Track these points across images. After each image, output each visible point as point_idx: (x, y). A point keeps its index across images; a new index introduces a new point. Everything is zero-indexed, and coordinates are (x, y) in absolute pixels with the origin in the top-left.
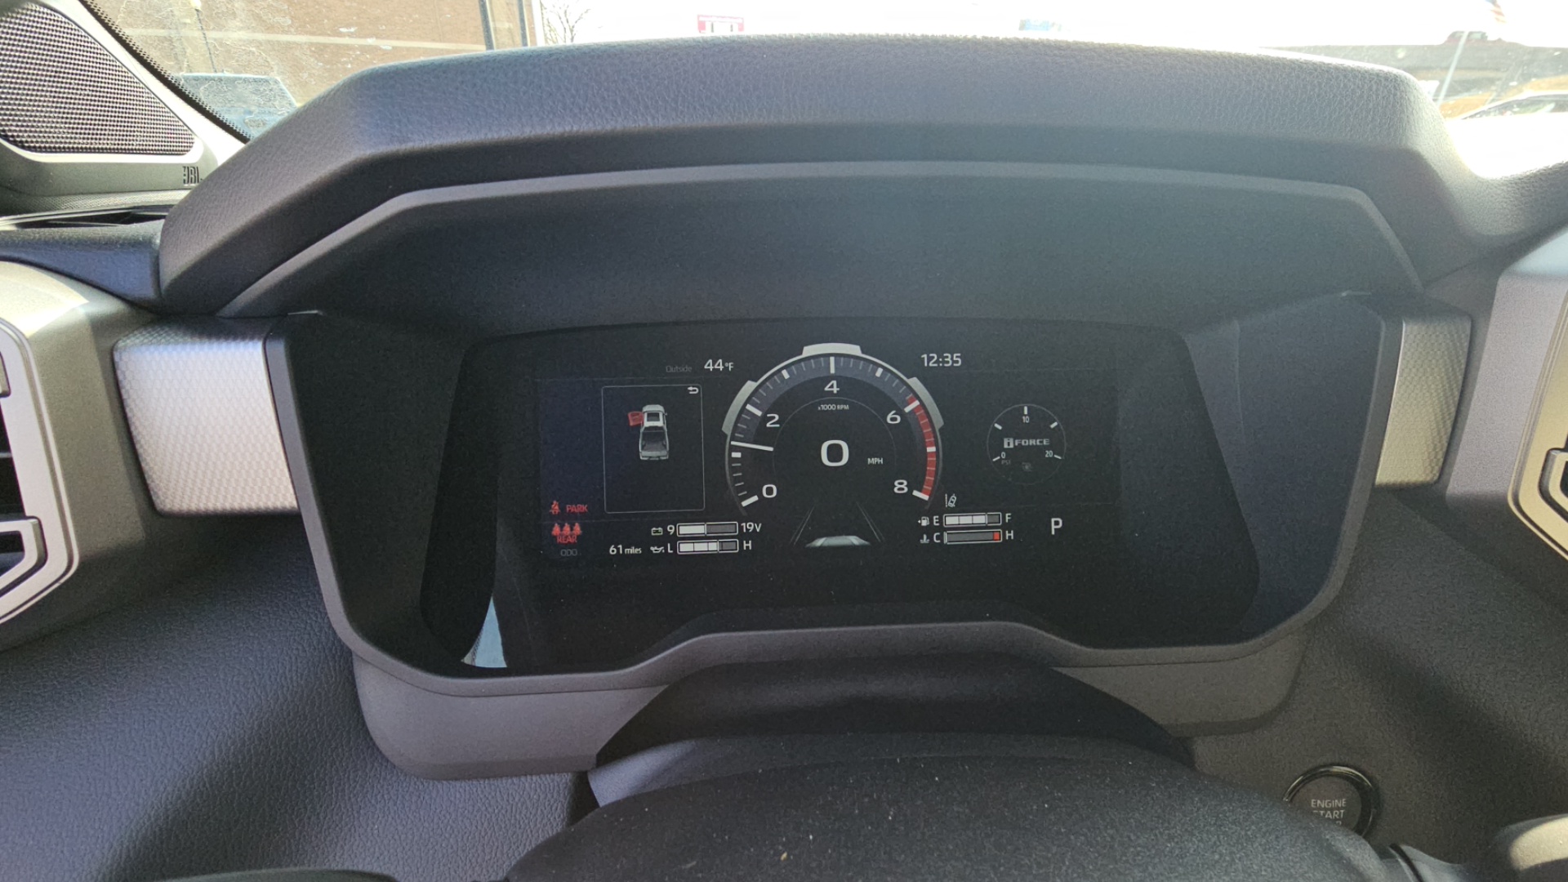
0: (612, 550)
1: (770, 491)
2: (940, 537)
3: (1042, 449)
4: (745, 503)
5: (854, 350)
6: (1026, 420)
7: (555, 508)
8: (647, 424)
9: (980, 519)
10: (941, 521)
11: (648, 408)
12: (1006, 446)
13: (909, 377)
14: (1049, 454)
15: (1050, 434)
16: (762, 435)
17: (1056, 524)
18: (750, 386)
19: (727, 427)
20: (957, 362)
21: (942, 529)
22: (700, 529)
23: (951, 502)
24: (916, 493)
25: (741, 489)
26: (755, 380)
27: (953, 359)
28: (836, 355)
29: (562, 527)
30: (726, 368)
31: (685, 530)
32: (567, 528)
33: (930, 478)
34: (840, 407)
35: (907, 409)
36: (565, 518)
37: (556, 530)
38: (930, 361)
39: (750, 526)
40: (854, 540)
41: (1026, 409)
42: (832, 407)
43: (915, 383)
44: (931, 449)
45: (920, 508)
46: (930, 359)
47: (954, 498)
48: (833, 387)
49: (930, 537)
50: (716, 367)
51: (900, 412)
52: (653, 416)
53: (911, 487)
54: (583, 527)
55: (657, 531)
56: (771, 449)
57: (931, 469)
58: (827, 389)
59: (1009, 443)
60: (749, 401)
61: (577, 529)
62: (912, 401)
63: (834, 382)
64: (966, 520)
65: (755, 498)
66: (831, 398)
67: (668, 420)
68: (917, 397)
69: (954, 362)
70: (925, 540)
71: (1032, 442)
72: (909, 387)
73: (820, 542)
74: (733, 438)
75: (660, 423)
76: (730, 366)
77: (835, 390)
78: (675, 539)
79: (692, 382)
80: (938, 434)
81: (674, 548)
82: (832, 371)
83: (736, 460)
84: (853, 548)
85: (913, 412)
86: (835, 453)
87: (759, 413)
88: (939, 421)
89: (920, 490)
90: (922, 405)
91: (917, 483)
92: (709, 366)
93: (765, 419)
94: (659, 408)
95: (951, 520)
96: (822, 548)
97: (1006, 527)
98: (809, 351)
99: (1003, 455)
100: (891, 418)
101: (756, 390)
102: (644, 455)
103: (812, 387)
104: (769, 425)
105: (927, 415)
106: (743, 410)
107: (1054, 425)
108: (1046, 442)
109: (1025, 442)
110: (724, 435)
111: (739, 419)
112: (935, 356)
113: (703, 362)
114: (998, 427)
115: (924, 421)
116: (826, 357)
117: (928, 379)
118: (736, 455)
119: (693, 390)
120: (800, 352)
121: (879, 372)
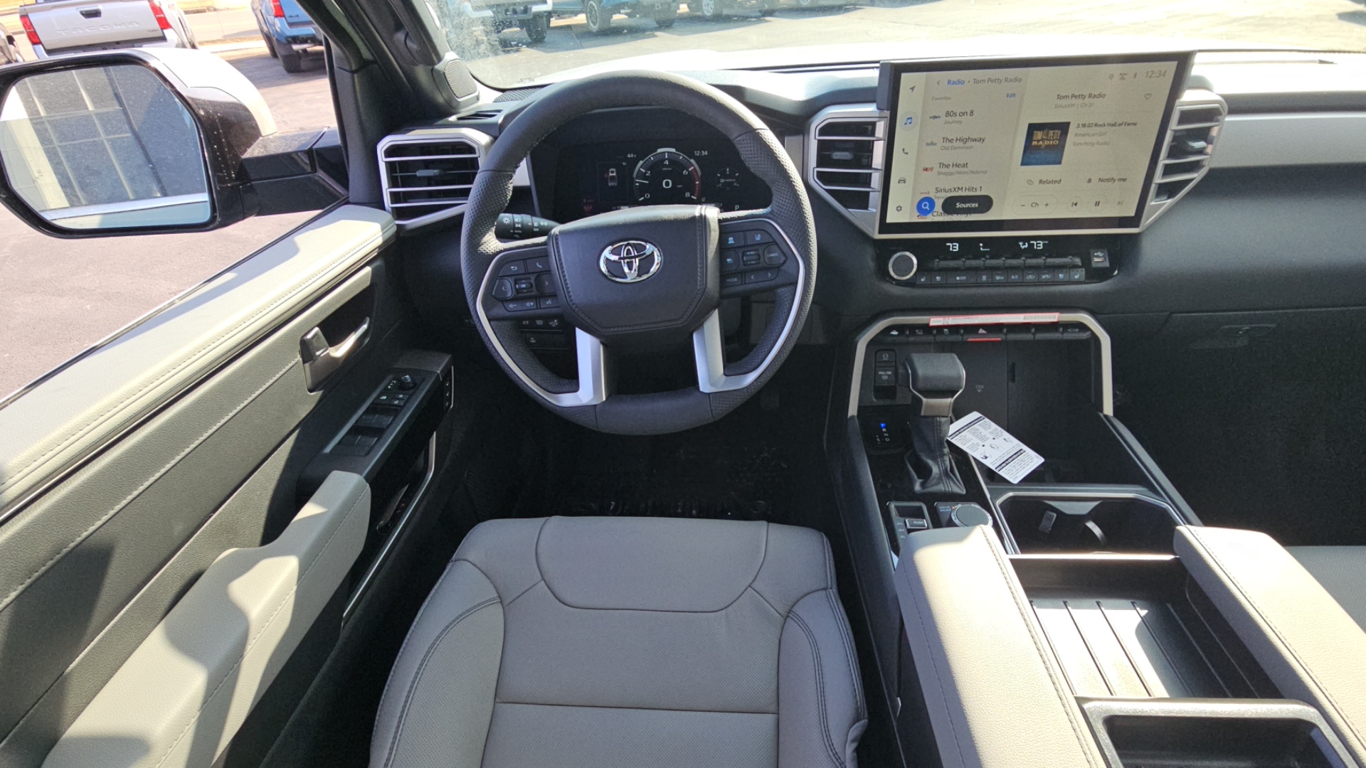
1: (647, 196)
3: (733, 182)
4: (640, 199)
5: (673, 150)
6: (728, 173)
7: (585, 201)
8: (611, 174)
11: (611, 170)
13: (691, 159)
14: (735, 184)
15: (734, 177)
16: (645, 178)
17: (737, 207)
18: (641, 162)
19: (635, 175)
20: (706, 154)
23: (704, 200)
24: (692, 197)
25: (639, 195)
26: (643, 160)
28: (668, 152)
29: (587, 206)
30: (634, 157)
33: (697, 192)
34: (669, 169)
35: (690, 169)
36: (588, 203)
38: (697, 153)
41: (728, 170)
42: (666, 169)
43: (692, 161)
44: (697, 183)
45: (694, 202)
48: (667, 162)
50: (631, 156)
51: (687, 170)
52: (612, 172)
53: (691, 195)
54: (593, 206)
56: (647, 182)
57: (697, 189)
58: (665, 163)
59: (722, 181)
60: (641, 167)
62: (691, 167)
65: (643, 198)
66: (666, 166)
67: (617, 174)
68: (693, 165)
69: (704, 154)
71: (730, 180)
72: (690, 163)
74: (636, 179)
75: (614, 174)
79: (624, 161)
80: (699, 178)
82: (666, 157)
85: (692, 170)
86: (667, 184)
87: (644, 171)
88: (699, 173)
89: (694, 196)
90: (695, 168)
92: (629, 156)
93: (646, 173)
94: (614, 170)
98: (660, 150)
99: (720, 184)
100: (685, 172)
101: (643, 165)
102: (610, 184)
103: (660, 162)
104: (647, 175)
105: (696, 171)
106: (639, 170)
107: (737, 174)
108: (734, 180)
109: (728, 180)
110: (633, 179)
111: (638, 173)
112: (699, 152)
113: (627, 155)
114: (719, 175)
115: (695, 173)
116: (664, 152)
117: (698, 160)
118: (637, 184)
119: (624, 164)
120: (656, 151)
121: (681, 157)
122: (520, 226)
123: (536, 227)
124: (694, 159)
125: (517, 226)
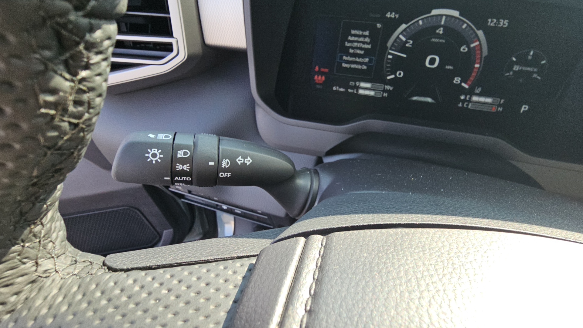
0: (334, 88)
1: (400, 74)
2: (468, 105)
3: (533, 72)
4: (389, 78)
5: (456, 13)
6: (530, 58)
7: (317, 69)
9: (489, 100)
10: (470, 98)
12: (514, 69)
13: (478, 29)
14: (535, 76)
16: (403, 49)
17: (524, 108)
18: (404, 26)
19: (389, 44)
20: (505, 25)
21: (469, 101)
22: (368, 85)
23: (478, 91)
24: (463, 84)
25: (388, 71)
26: (406, 24)
27: (504, 23)
28: (447, 16)
29: (318, 76)
30: (395, 17)
31: (363, 85)
32: (320, 77)
33: (472, 79)
34: (441, 41)
35: (472, 45)
36: (320, 73)
37: (316, 77)
38: (491, 23)
39: (388, 87)
40: (429, 100)
41: (532, 53)
42: (437, 40)
43: (480, 33)
44: (477, 66)
45: (463, 91)
46: (492, 22)
47: (480, 89)
48: (441, 31)
49: (463, 104)
50: (391, 16)
51: (468, 46)
53: (461, 82)
54: (326, 77)
55: (352, 83)
56: (405, 56)
57: (474, 74)
58: (437, 31)
59: (516, 68)
60: (401, 33)
61: (323, 78)
62: (476, 41)
63: (442, 29)
64: (482, 99)
65: (393, 76)
66: (438, 36)
68: (479, 40)
69: (504, 24)
70: (460, 105)
71: (529, 69)
72: (477, 36)
73: (415, 98)
74: (391, 49)
76: (397, 16)
77: (441, 32)
78: (358, 88)
79: (379, 23)
80: (483, 59)
81: (357, 91)
82: (443, 23)
83: (390, 59)
84: (428, 103)
85: (474, 47)
86: (432, 61)
87: (404, 39)
88: (485, 52)
89: (465, 83)
90: (480, 44)
91: (464, 80)
92: (388, 15)
93: (406, 42)
95: (475, 98)
96: (415, 101)
97: (500, 105)
98: (435, 12)
99: (511, 73)
100: (464, 49)
101: (405, 29)
103: (431, 30)
104: (407, 45)
105: (481, 49)
106: (398, 37)
107: (543, 62)
108: (535, 70)
109: (525, 69)
110: (387, 47)
111: (395, 41)
112: (495, 20)
113: (386, 13)
114: (514, 59)
115: (478, 52)
116: (441, 16)
117: (488, 32)
118: (390, 57)
119: (379, 26)
120: (430, 12)
121: (465, 26)
122: (186, 167)
123: (225, 170)
124: (485, 33)
125: (180, 167)
